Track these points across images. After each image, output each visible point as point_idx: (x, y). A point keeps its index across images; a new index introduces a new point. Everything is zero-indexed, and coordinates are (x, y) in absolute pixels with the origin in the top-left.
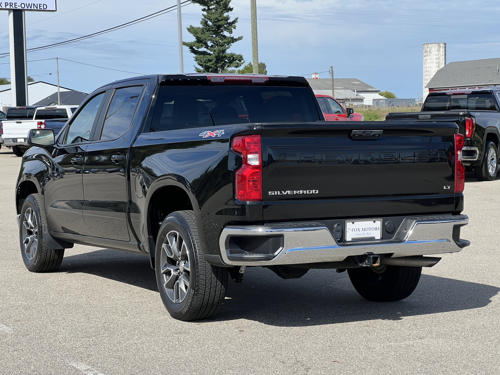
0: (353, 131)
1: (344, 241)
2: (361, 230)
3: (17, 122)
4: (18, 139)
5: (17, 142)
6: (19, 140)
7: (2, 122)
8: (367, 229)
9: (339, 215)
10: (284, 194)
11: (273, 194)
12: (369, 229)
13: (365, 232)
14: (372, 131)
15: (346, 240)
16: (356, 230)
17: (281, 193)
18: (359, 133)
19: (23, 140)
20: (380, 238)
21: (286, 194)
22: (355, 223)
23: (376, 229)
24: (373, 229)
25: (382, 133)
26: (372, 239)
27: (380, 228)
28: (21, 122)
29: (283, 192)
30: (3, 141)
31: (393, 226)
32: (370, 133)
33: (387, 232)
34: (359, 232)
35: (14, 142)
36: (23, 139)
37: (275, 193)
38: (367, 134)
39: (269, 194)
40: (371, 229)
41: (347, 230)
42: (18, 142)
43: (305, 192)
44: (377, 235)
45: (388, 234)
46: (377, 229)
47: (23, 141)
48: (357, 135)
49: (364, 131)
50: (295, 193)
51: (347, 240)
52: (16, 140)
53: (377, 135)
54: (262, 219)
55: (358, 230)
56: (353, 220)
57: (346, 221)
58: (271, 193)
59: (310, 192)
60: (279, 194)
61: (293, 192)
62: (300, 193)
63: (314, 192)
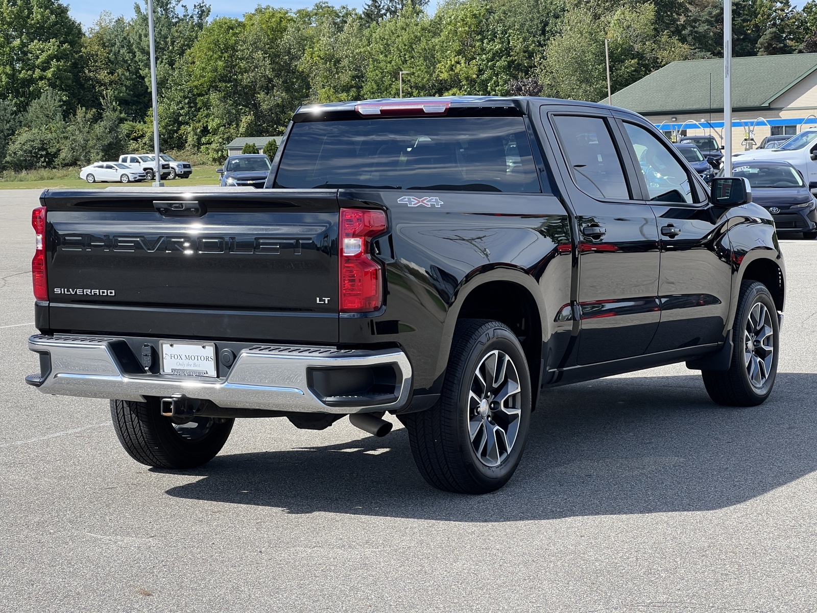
0: (154, 202)
1: (160, 372)
2: (183, 357)
8: (193, 358)
9: (150, 331)
10: (72, 293)
11: (59, 293)
12: (196, 357)
13: (191, 362)
14: (181, 203)
15: (163, 370)
16: (176, 357)
17: (68, 291)
18: (165, 206)
20: (214, 373)
21: (74, 293)
22: (174, 345)
23: (207, 359)
24: (202, 358)
25: (198, 206)
26: (203, 374)
27: (213, 358)
29: (71, 290)
31: (231, 358)
32: (181, 206)
33: (225, 365)
34: (181, 361)
37: (61, 290)
38: (176, 207)
39: (55, 292)
40: (199, 358)
41: (164, 355)
43: (98, 292)
44: (211, 369)
45: (226, 369)
46: (209, 359)
48: (163, 209)
49: (170, 203)
50: (85, 293)
51: (166, 371)
53: (194, 209)
54: (48, 328)
55: (179, 357)
56: (171, 341)
57: (161, 342)
58: (57, 291)
59: (103, 292)
60: (66, 293)
61: (83, 291)
62: (91, 293)
63: (109, 294)
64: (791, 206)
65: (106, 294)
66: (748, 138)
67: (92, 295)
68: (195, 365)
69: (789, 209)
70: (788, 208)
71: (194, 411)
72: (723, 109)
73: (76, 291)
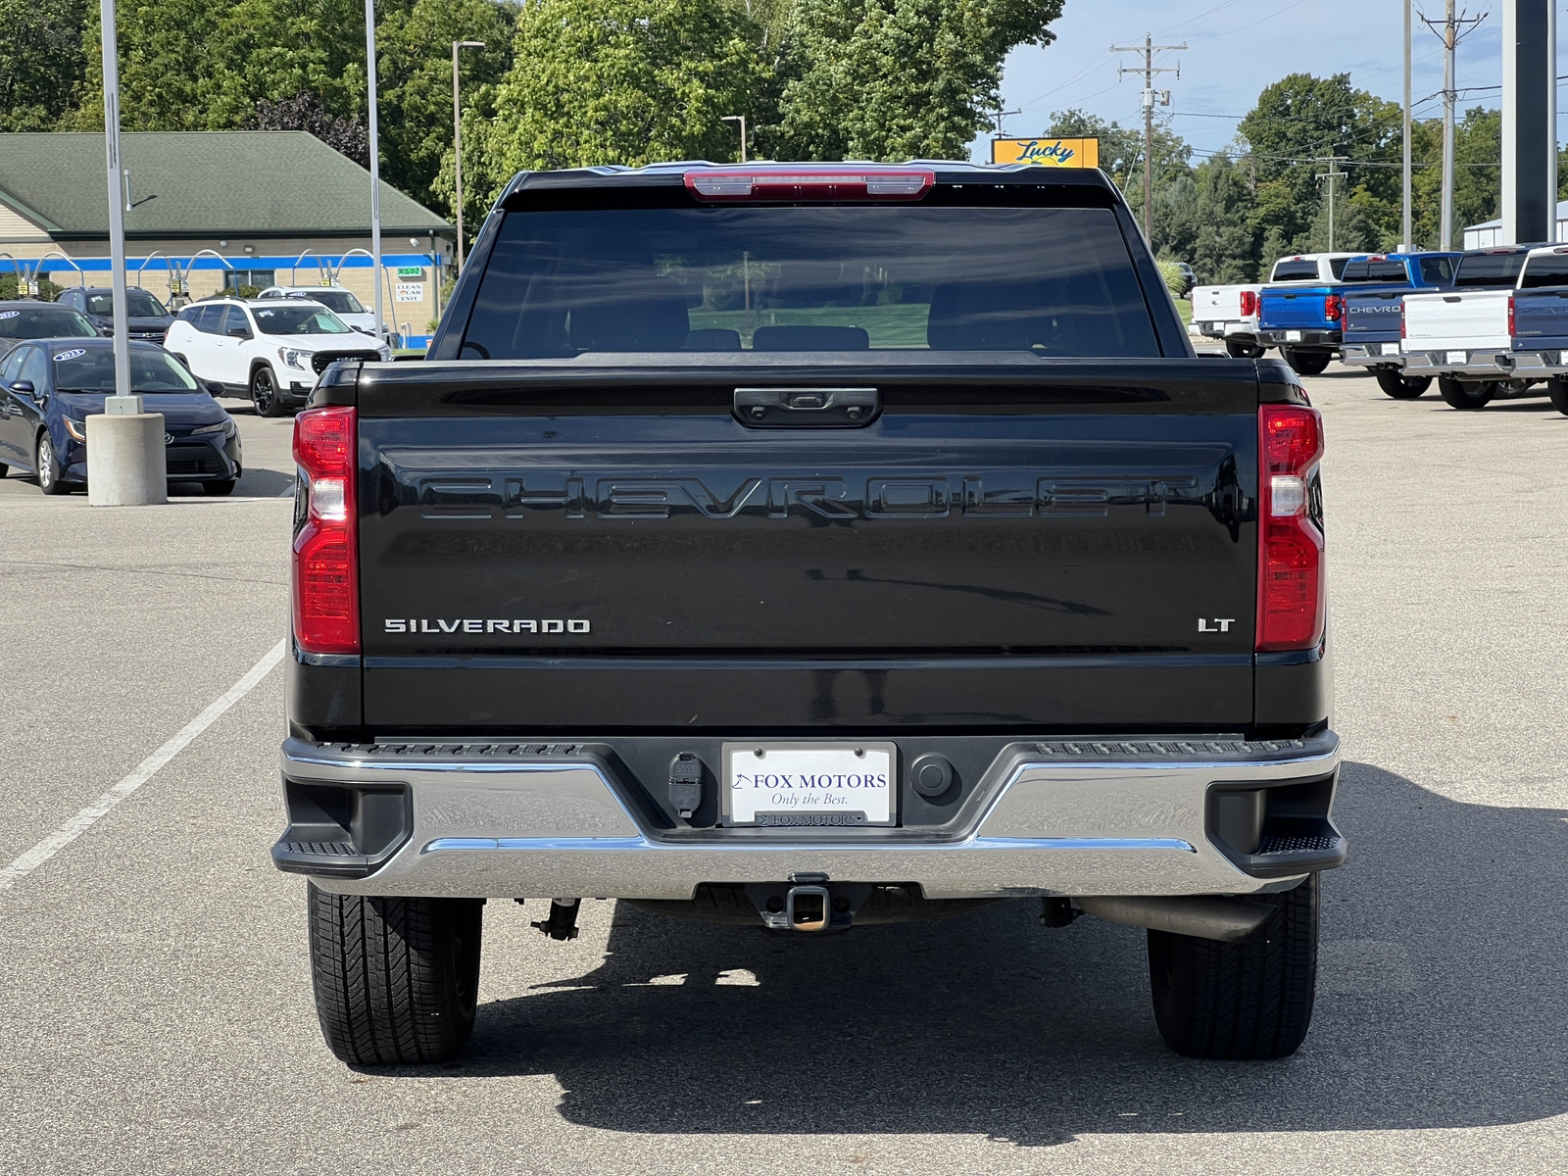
0: (737, 390)
1: (719, 821)
2: (795, 781)
3: (1448, 300)
4: (1448, 354)
5: (1445, 361)
6: (1451, 358)
7: (1405, 297)
8: (825, 781)
9: (693, 721)
10: (446, 630)
11: (400, 630)
12: (835, 781)
13: (819, 792)
14: (824, 393)
15: (728, 817)
16: (772, 781)
17: (432, 624)
18: (764, 401)
19: (1462, 358)
20: (886, 819)
21: (452, 630)
22: (768, 753)
23: (868, 781)
24: (854, 781)
25: (873, 400)
26: (854, 820)
27: (887, 780)
28: (1458, 300)
29: (442, 623)
30: (1404, 359)
31: (947, 776)
32: (819, 400)
33: (923, 796)
34: (786, 792)
35: (1436, 362)
36: (1464, 353)
37: (407, 624)
38: (803, 403)
39: (387, 631)
40: (844, 781)
41: (735, 780)
42: (1449, 362)
43: (533, 625)
44: (878, 806)
45: (927, 805)
46: (875, 782)
47: (1465, 362)
48: (761, 409)
49: (789, 393)
50: (490, 629)
51: (737, 818)
52: (1442, 355)
53: (857, 409)
54: (358, 722)
55: (781, 781)
56: (759, 743)
57: (725, 744)
58: (394, 625)
59: (555, 626)
60: (425, 629)
61: (484, 625)
62: (511, 627)
63: (571, 629)
64: (193, 430)
65: (560, 629)
66: (178, 291)
67: (513, 633)
68: (829, 798)
69: (189, 435)
70: (188, 432)
71: (853, 913)
72: (109, 233)
73: (461, 624)
